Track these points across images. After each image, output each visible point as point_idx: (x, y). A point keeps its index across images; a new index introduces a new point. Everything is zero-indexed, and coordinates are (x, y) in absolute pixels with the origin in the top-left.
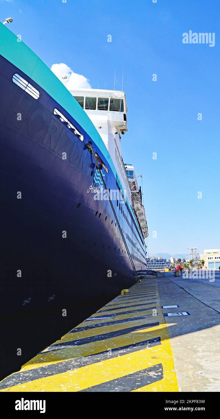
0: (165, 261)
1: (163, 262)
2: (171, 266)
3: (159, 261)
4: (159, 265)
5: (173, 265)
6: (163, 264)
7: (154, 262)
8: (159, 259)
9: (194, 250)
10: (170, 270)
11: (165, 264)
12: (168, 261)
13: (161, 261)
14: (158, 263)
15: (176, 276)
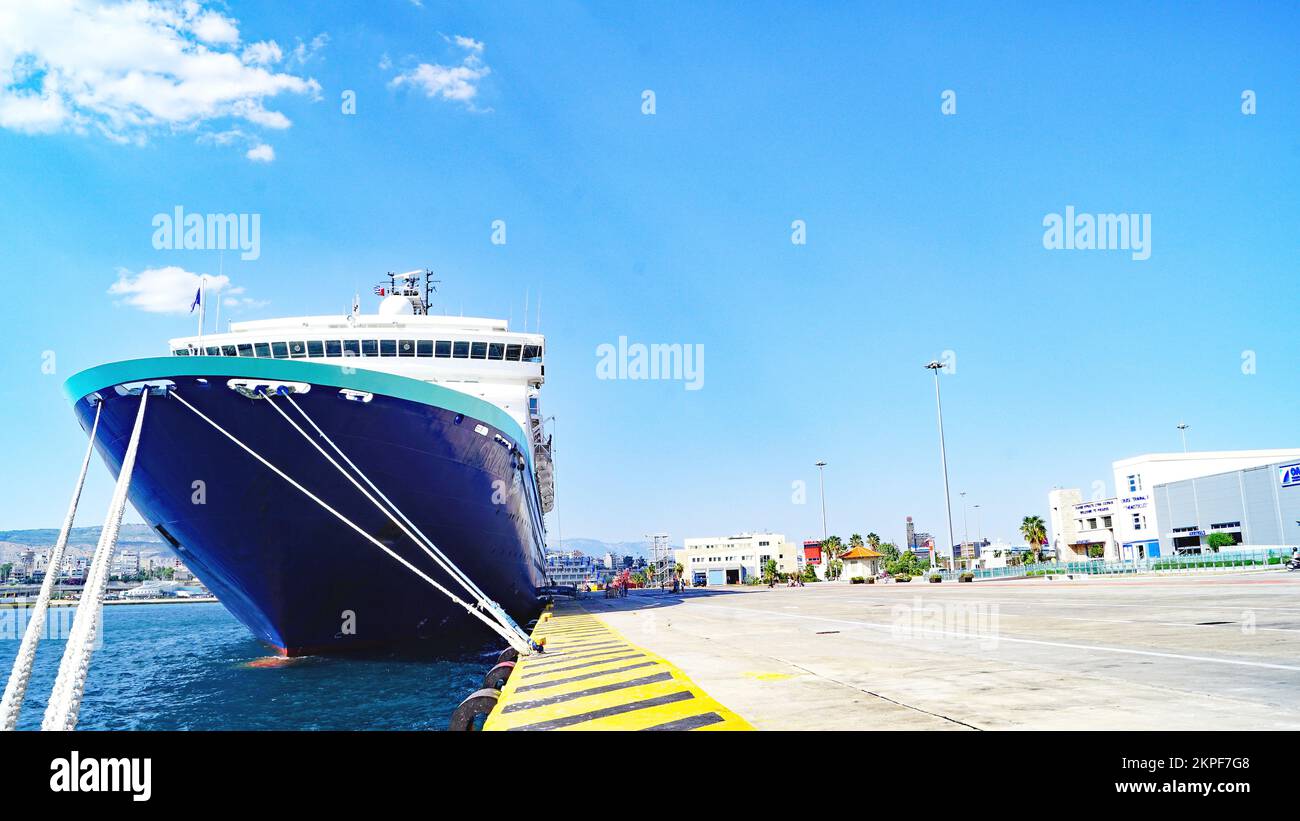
0: (589, 562)
1: (583, 566)
2: (605, 576)
3: (571, 563)
4: (571, 573)
5: (610, 574)
6: (582, 570)
7: (557, 565)
8: (571, 557)
9: (662, 540)
10: (600, 586)
11: (588, 572)
12: (596, 563)
13: (577, 564)
14: (569, 569)
15: (607, 597)
